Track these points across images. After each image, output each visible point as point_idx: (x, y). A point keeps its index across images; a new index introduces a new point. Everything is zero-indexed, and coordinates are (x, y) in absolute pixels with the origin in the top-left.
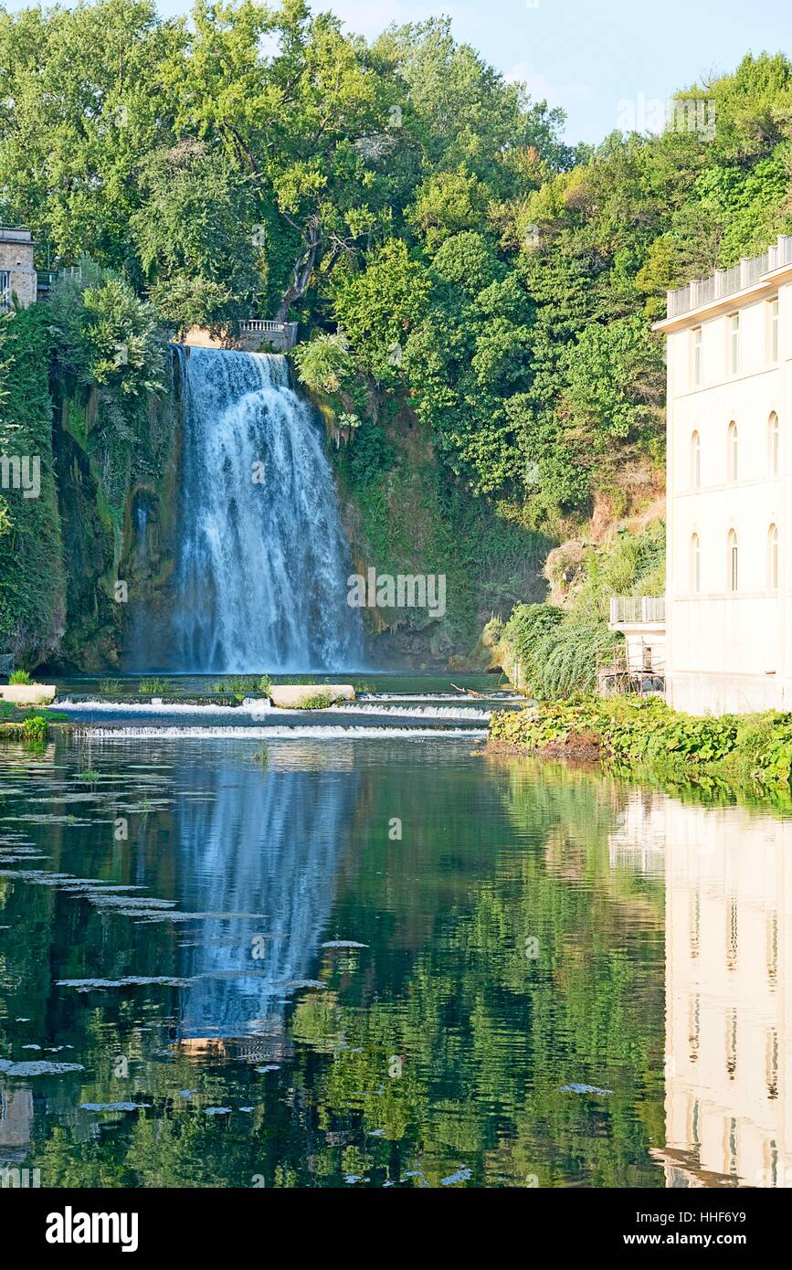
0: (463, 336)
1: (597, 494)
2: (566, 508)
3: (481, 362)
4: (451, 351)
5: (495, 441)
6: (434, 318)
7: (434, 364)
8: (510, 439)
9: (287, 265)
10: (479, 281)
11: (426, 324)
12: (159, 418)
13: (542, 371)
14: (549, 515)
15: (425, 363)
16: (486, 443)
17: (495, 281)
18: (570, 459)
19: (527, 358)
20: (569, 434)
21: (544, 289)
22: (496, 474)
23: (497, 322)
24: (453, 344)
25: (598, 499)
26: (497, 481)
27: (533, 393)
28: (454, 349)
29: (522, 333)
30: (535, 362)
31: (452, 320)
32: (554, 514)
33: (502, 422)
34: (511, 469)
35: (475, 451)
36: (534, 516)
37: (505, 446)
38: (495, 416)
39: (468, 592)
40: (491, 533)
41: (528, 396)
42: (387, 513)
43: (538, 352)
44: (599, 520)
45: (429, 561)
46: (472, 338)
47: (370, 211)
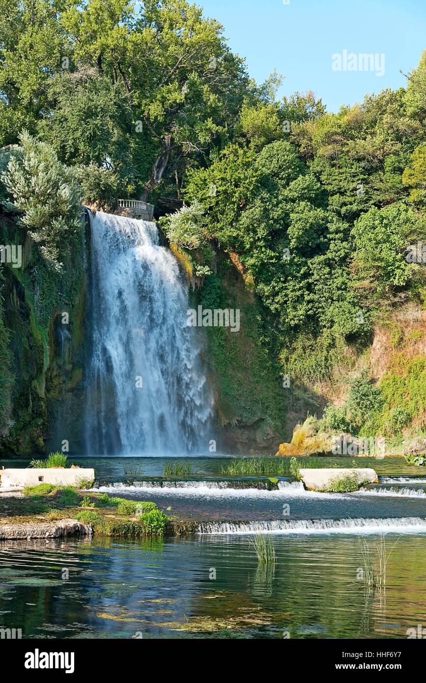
0: (283, 212)
1: (376, 328)
2: (351, 338)
3: (294, 231)
4: (274, 222)
5: (300, 289)
6: (262, 198)
7: (262, 232)
8: (310, 288)
9: (149, 163)
10: (289, 175)
11: (258, 202)
12: (73, 262)
13: (335, 240)
14: (337, 344)
15: (255, 232)
16: (294, 291)
17: (300, 175)
18: (358, 302)
19: (323, 230)
20: (357, 284)
21: (334, 182)
22: (301, 312)
23: (303, 203)
24: (275, 217)
25: (378, 331)
26: (301, 317)
27: (329, 255)
28: (276, 221)
29: (320, 212)
30: (330, 233)
31: (274, 201)
32: (341, 342)
33: (307, 275)
34: (311, 309)
35: (286, 295)
36: (326, 343)
37: (307, 292)
38: (302, 272)
39: (279, 397)
40: (294, 356)
41: (325, 257)
42: (225, 340)
43: (332, 227)
44: (378, 346)
45: (254, 375)
46: (287, 215)
47: (213, 123)
